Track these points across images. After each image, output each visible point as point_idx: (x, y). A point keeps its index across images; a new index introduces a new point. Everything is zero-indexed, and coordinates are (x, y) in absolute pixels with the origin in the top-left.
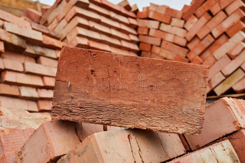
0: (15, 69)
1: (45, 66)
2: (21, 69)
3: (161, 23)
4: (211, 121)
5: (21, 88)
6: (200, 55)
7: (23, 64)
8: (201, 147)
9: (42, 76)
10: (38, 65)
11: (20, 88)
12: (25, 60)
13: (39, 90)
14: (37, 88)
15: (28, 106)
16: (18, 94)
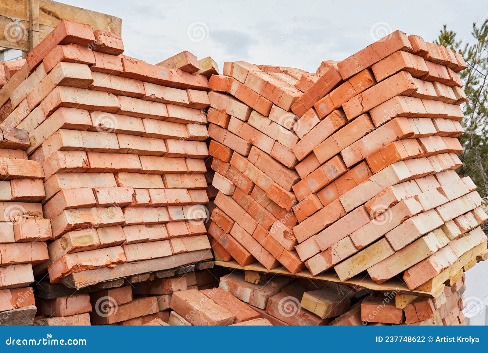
3: (251, 110)
6: (317, 193)
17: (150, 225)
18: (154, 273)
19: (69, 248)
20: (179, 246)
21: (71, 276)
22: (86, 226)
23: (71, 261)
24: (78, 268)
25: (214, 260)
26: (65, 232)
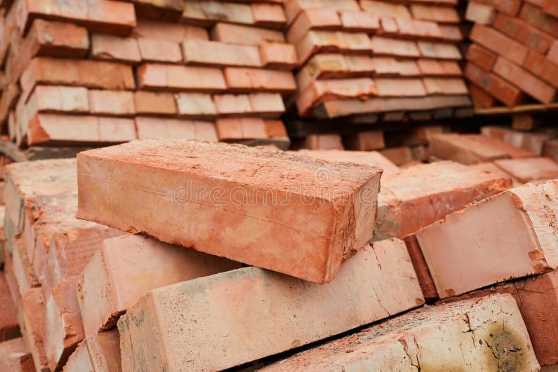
0: (163, 58)
1: (229, 43)
2: (176, 57)
4: (483, 240)
5: (179, 97)
7: (181, 46)
8: (458, 296)
9: (222, 68)
10: (212, 44)
11: (177, 96)
12: (185, 36)
13: (217, 98)
14: (213, 93)
15: (196, 132)
16: (172, 110)
17: (400, 59)
18: (408, 113)
19: (317, 73)
20: (433, 87)
21: (322, 105)
22: (333, 50)
23: (321, 88)
24: (329, 96)
25: (472, 107)
26: (312, 55)
